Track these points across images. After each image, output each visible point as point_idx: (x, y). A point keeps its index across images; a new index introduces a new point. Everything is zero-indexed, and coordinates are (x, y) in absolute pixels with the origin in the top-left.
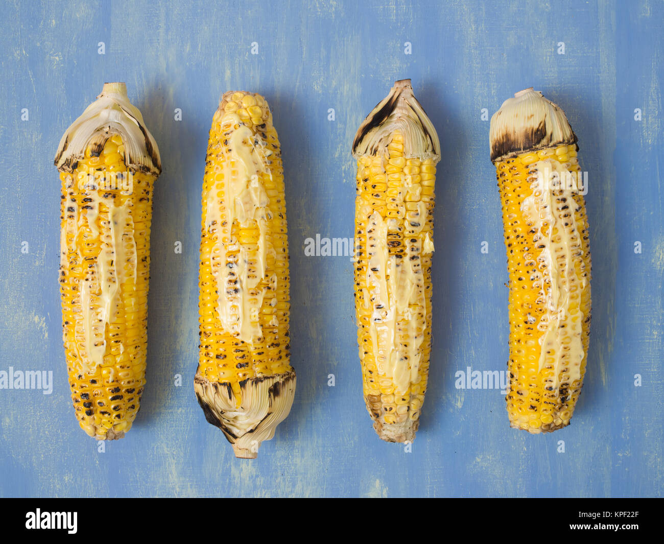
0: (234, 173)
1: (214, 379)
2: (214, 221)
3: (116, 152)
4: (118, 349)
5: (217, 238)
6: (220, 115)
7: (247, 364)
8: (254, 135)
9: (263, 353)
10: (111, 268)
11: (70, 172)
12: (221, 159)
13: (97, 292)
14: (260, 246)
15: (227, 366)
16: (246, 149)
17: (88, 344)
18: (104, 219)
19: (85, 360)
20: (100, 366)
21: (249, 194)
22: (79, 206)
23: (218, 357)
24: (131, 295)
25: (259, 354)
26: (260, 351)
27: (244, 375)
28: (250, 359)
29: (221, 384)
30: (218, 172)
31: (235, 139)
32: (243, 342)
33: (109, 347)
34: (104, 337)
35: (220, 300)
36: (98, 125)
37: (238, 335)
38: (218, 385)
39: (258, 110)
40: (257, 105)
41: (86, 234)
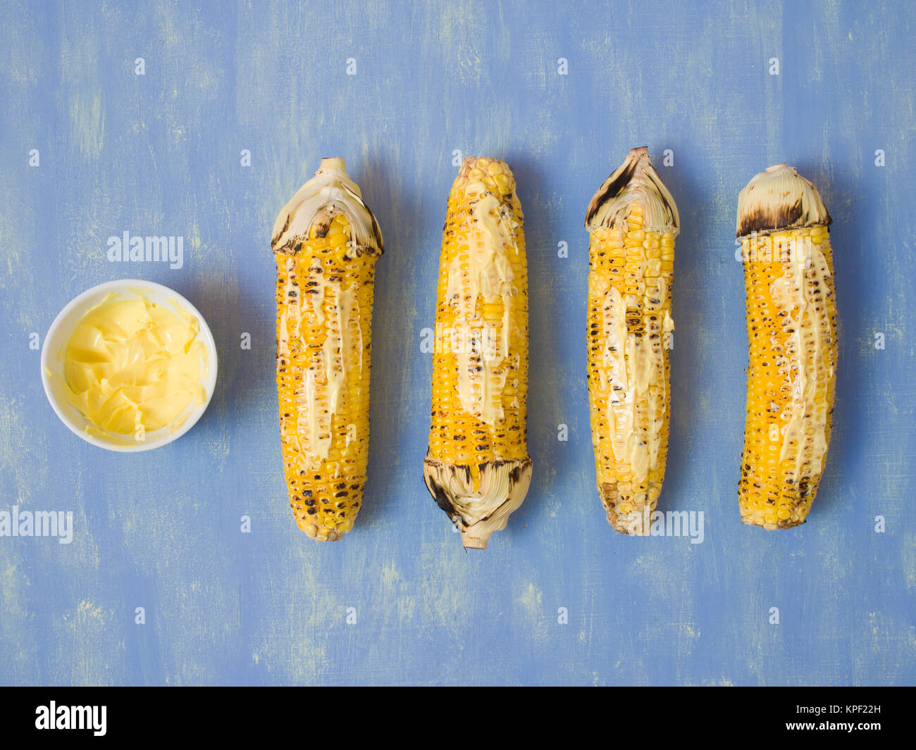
0: (480, 244)
1: (449, 461)
2: (456, 295)
3: (342, 233)
4: (343, 442)
5: (459, 313)
6: (464, 182)
7: (488, 446)
8: (501, 206)
9: (504, 435)
10: (338, 356)
11: (291, 254)
12: (463, 229)
13: (323, 382)
14: (504, 323)
15: (466, 448)
16: (493, 220)
17: (312, 437)
18: (329, 304)
19: (308, 454)
20: (324, 461)
21: (494, 268)
22: (302, 290)
23: (456, 438)
24: (357, 384)
25: (500, 436)
26: (501, 433)
27: (484, 458)
28: (491, 442)
29: (458, 467)
30: (461, 243)
31: (481, 209)
32: (484, 423)
33: (334, 439)
34: (330, 429)
35: (461, 378)
36: (321, 205)
37: (479, 415)
38: (456, 467)
39: (505, 179)
40: (503, 173)
41: (311, 320)
